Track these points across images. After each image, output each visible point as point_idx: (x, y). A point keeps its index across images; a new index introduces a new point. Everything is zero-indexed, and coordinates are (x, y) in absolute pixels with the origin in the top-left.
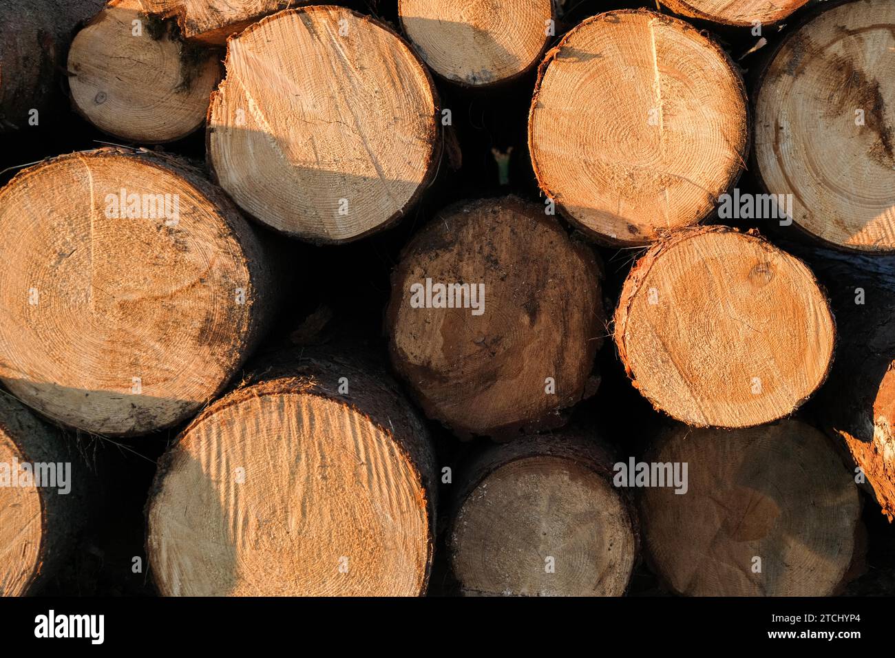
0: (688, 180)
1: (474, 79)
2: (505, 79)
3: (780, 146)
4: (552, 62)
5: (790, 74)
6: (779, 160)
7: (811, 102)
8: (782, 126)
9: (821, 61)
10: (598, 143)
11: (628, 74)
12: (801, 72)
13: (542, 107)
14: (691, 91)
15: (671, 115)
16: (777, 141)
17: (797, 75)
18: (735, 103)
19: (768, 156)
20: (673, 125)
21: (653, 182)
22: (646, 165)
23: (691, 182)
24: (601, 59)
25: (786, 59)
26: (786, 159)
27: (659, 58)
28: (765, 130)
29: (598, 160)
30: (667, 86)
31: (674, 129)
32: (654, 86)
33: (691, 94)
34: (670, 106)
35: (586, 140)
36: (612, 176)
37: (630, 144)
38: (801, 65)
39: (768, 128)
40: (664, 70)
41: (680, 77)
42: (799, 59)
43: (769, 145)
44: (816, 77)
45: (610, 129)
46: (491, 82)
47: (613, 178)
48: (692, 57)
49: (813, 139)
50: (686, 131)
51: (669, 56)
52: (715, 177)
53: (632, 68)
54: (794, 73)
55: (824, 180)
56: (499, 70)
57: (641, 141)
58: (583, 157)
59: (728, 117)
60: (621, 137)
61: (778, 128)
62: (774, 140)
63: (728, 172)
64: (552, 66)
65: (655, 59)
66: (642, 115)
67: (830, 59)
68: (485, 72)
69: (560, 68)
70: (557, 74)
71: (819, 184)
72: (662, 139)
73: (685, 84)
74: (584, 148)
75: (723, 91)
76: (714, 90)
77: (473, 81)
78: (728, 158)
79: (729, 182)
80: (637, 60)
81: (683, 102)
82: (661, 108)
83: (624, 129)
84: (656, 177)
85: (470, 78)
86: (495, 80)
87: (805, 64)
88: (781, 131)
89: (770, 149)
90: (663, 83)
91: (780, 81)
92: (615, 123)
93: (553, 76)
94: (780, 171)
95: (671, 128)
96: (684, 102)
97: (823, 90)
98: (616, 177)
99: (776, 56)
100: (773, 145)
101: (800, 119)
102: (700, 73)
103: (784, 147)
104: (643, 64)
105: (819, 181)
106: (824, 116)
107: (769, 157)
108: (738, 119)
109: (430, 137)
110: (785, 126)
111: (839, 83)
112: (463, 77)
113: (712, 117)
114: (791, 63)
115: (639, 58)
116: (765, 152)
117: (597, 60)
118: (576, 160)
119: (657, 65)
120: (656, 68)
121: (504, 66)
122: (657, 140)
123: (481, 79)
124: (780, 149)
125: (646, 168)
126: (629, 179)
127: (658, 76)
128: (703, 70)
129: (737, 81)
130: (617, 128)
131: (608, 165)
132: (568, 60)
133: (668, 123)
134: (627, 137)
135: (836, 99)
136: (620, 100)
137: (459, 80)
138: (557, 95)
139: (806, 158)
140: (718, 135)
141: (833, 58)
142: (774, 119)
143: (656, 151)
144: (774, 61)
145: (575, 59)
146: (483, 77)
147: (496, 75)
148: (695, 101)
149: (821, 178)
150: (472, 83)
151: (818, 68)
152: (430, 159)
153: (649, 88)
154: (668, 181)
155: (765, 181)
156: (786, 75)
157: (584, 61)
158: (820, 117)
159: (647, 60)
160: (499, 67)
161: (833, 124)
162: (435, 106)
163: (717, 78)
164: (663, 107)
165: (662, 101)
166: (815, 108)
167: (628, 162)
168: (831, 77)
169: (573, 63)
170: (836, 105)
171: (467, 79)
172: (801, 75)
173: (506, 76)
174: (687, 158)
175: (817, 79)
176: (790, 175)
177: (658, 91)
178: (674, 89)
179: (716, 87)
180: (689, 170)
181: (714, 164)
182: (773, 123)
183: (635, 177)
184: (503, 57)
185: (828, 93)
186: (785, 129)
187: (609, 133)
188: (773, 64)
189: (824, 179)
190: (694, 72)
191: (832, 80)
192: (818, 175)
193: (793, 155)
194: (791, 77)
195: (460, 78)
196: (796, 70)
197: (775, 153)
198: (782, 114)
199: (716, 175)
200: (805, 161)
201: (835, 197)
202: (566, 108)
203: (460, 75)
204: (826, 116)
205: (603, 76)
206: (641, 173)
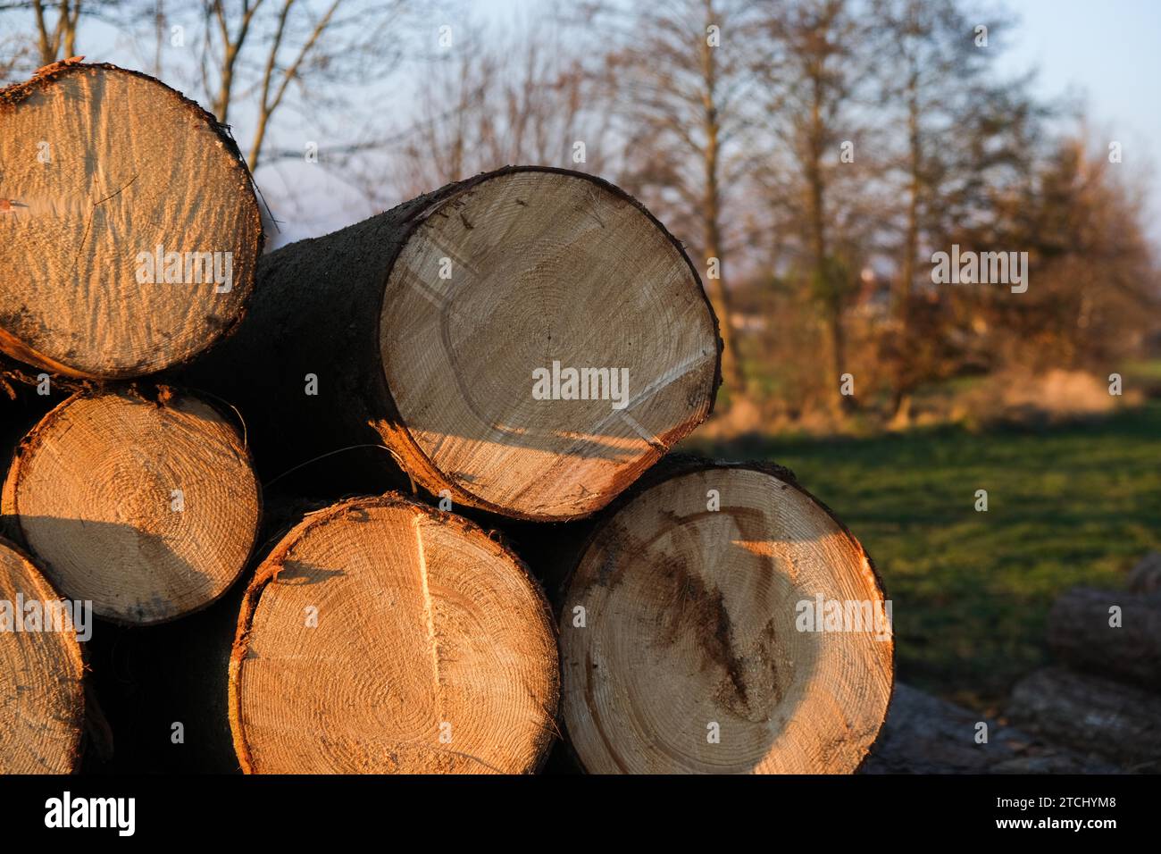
0: (477, 760)
1: (140, 613)
2: (189, 611)
3: (594, 693)
4: (269, 585)
5: (603, 584)
6: (595, 715)
7: (634, 625)
8: (595, 663)
9: (643, 563)
10: (342, 709)
11: (385, 600)
12: (617, 581)
13: (255, 656)
14: (479, 625)
15: (450, 661)
16: (590, 687)
17: (612, 586)
18: (542, 639)
19: (578, 711)
20: (453, 675)
21: (427, 766)
22: (416, 739)
23: (482, 763)
24: (343, 578)
25: (596, 562)
26: (604, 713)
27: (431, 575)
28: (573, 670)
29: (342, 736)
30: (443, 616)
31: (455, 682)
32: (423, 618)
33: (478, 628)
34: (447, 647)
35: (324, 707)
36: (365, 760)
37: (390, 707)
38: (617, 570)
39: (576, 668)
40: (438, 593)
41: (463, 602)
42: (614, 562)
43: (580, 693)
44: (638, 588)
45: (360, 687)
46: (167, 617)
47: (366, 763)
48: (478, 571)
49: (639, 681)
50: (472, 683)
51: (447, 571)
52: (516, 753)
53: (391, 590)
54: (608, 583)
55: (657, 742)
56: (180, 597)
57: (406, 702)
58: (319, 733)
59: (533, 660)
60: (376, 699)
61: (591, 667)
62: (586, 685)
63: (536, 744)
64: (269, 592)
65: (424, 577)
66: (406, 663)
67: (655, 560)
68: (157, 601)
69: (282, 595)
70: (277, 603)
71: (651, 747)
72: (438, 698)
73: (470, 613)
74: (321, 719)
75: (524, 622)
76: (511, 620)
77: (138, 616)
78: (535, 723)
79: (537, 759)
80: (396, 578)
81: (467, 640)
82: (434, 651)
83: (380, 685)
84: (431, 757)
85: (133, 612)
86: (175, 614)
87: (623, 569)
88: (594, 670)
89: (581, 700)
90: (437, 612)
91: (590, 595)
92: (368, 676)
93: (270, 608)
94: (597, 733)
95: (450, 681)
96: (469, 641)
97: (649, 606)
98: (370, 761)
99: (582, 558)
100: (586, 693)
101: (620, 651)
102: (491, 596)
103: (600, 695)
104: (406, 583)
105: (651, 744)
106: (652, 645)
107: (581, 712)
108: (546, 662)
109: (77, 715)
110: (600, 662)
111: (669, 596)
112: (122, 610)
113: (509, 662)
114: (604, 568)
115: (399, 575)
116: (574, 703)
117: (337, 580)
118: (309, 738)
119: (429, 586)
120: (426, 590)
121: (187, 591)
122: (430, 700)
123: (151, 612)
124: (595, 698)
125: (415, 745)
126: (390, 763)
127: (428, 602)
128: (495, 591)
129: (544, 606)
130: (371, 684)
131: (358, 743)
132: (293, 582)
133: (445, 673)
134: (385, 697)
135: (667, 620)
136: (374, 639)
137: (115, 616)
138: (277, 636)
139: (630, 709)
140: (520, 689)
141: (659, 559)
142: (585, 653)
143: (429, 718)
144: (580, 567)
145: (304, 579)
146: (156, 609)
147: (175, 607)
148: (484, 639)
149: (653, 738)
150: (138, 620)
151: (639, 574)
152: (77, 752)
153: (416, 621)
154: (449, 763)
155: (576, 747)
156: (597, 586)
157: (318, 582)
158: (647, 647)
159: (411, 577)
160: (181, 593)
161: (665, 657)
162: (85, 663)
163: (515, 602)
164: (438, 648)
165: (436, 640)
166: (640, 633)
167: (389, 736)
168: (659, 587)
169: (301, 585)
170: (667, 628)
171: (129, 614)
172: (618, 585)
173: (191, 606)
174: (475, 725)
175: (640, 591)
176: (611, 737)
177: (430, 624)
178: (454, 621)
179: (513, 616)
180: (478, 744)
181: (515, 732)
182: (582, 660)
183: (400, 759)
184: (184, 577)
185: (655, 610)
186: (600, 667)
187: (358, 693)
188: (579, 570)
189: (657, 740)
190: (483, 595)
191: (660, 591)
192: (648, 733)
193: (613, 706)
194: (603, 588)
195: (116, 613)
196: (610, 579)
197: (588, 705)
198: (594, 645)
199: (518, 749)
200: (630, 715)
201: (674, 765)
202: (292, 657)
203: (117, 608)
204: (655, 644)
205: (346, 604)
206: (408, 752)
